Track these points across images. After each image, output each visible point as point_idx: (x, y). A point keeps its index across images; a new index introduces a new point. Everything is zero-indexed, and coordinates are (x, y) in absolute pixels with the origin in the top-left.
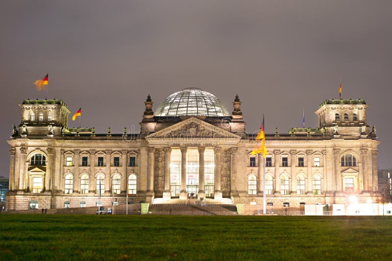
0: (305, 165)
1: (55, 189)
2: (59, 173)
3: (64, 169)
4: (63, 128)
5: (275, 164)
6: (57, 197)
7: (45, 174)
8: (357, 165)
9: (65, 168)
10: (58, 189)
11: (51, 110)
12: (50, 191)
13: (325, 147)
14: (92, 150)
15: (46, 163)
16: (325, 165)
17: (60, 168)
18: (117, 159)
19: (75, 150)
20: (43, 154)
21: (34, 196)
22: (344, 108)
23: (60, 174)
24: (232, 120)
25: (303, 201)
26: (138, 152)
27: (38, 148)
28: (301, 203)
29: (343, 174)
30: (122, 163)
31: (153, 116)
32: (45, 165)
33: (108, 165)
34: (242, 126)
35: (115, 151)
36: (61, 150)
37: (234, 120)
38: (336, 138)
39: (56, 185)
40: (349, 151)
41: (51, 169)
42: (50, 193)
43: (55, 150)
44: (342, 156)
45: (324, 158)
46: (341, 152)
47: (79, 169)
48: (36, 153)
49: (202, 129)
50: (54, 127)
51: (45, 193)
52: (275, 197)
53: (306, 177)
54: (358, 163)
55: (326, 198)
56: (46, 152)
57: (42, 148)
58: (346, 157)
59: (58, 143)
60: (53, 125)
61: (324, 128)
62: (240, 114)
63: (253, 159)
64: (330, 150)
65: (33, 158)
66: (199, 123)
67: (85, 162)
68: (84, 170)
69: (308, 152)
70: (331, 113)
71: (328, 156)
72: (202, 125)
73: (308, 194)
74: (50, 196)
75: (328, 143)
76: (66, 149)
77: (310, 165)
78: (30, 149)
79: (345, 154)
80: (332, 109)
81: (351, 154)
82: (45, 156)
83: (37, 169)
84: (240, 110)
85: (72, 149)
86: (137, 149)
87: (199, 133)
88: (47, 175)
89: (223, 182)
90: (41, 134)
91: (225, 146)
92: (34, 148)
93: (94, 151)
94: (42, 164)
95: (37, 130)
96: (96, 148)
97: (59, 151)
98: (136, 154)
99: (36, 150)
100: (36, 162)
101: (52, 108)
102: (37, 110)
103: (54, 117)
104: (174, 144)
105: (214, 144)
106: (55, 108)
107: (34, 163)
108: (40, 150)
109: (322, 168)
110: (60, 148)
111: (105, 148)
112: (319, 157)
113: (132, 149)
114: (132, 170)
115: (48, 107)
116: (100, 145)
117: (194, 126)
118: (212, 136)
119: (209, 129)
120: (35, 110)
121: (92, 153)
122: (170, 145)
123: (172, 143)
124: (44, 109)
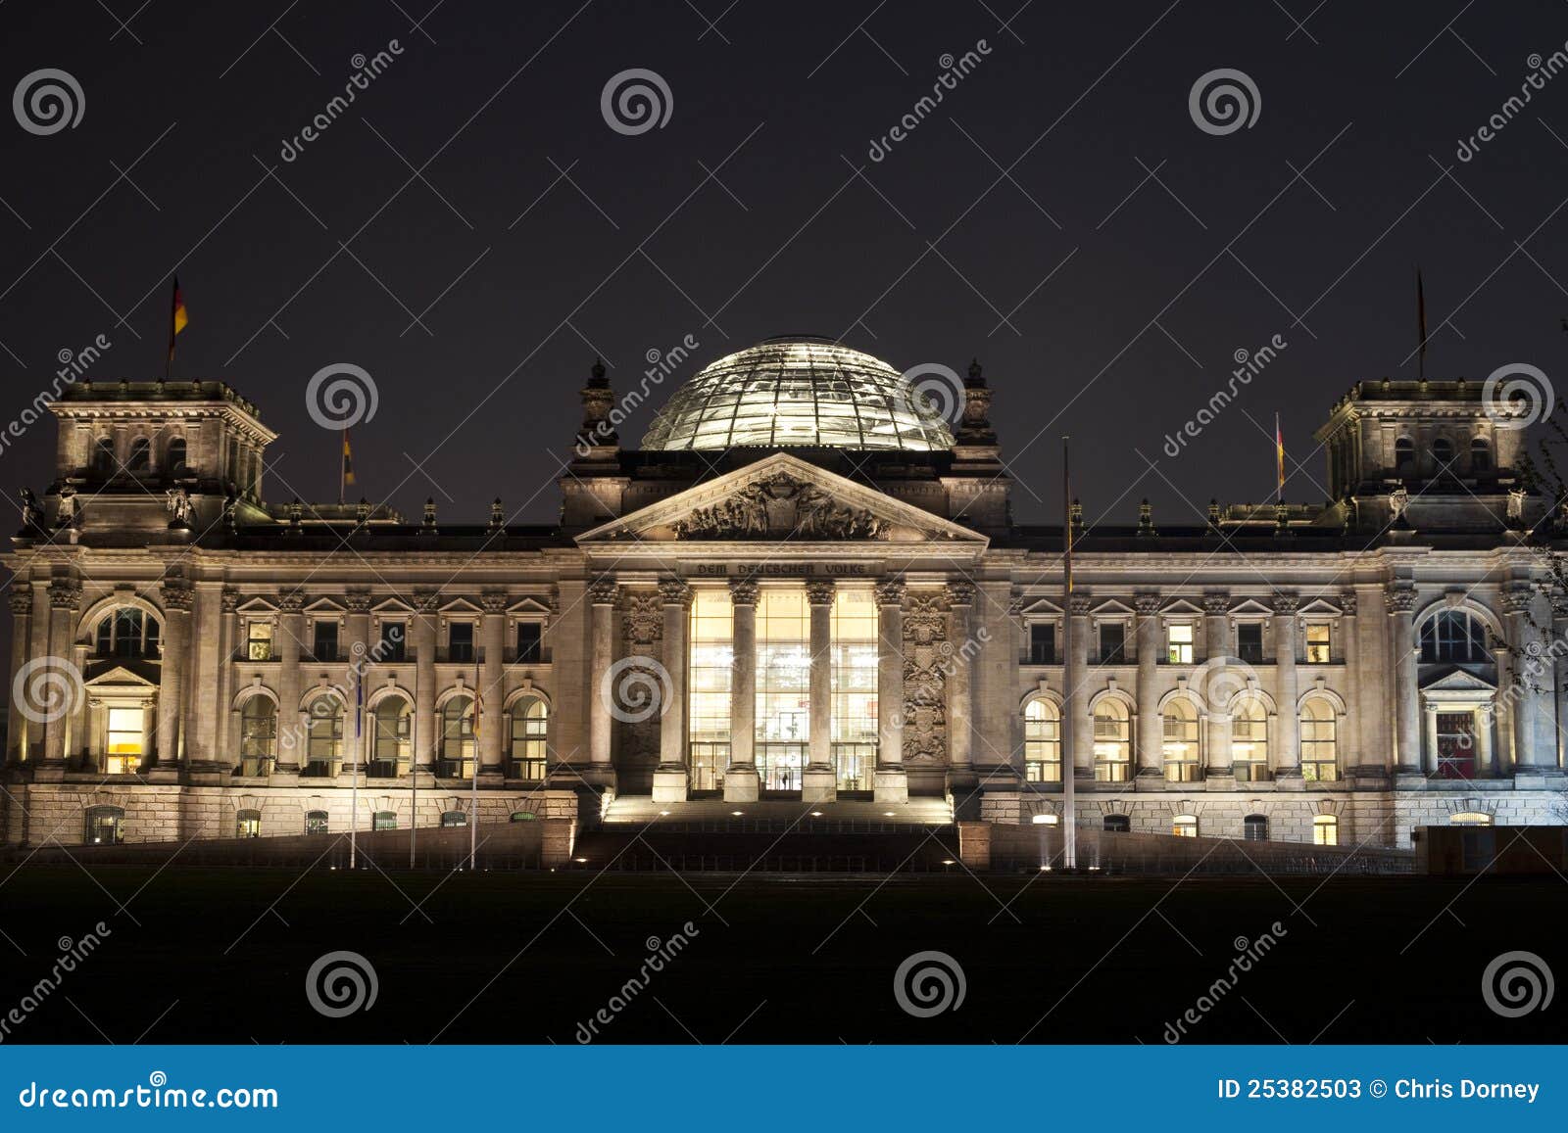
0: (1266, 655)
1: (201, 757)
2: (214, 688)
3: (235, 674)
4: (231, 501)
5: (1137, 651)
6: (205, 791)
7: (155, 696)
8: (1489, 654)
9: (243, 668)
10: (212, 756)
11: (182, 424)
12: (174, 764)
13: (1352, 582)
14: (359, 592)
15: (161, 649)
16: (1350, 655)
17: (221, 669)
18: (462, 632)
19: (284, 592)
20: (147, 610)
21: (108, 788)
22: (1434, 415)
23: (220, 694)
24: (954, 467)
25: (1258, 809)
26: (550, 602)
27: (125, 583)
28: (1248, 819)
29: (1431, 695)
30: (483, 649)
31: (614, 449)
32: (158, 656)
33: (423, 658)
34: (999, 489)
35: (456, 597)
36: (226, 591)
37: (959, 466)
38: (1399, 542)
39: (201, 739)
40: (1455, 597)
41: (179, 672)
42: (174, 776)
43: (199, 595)
44: (1422, 619)
45: (1349, 629)
46: (1418, 601)
47: (302, 676)
48: (118, 606)
49: (822, 501)
50: (194, 498)
51: (155, 775)
52: (1135, 791)
53: (1271, 706)
55: (1357, 796)
56: (161, 601)
58: (1443, 626)
59: (209, 562)
60: (189, 490)
61: (1349, 502)
62: (988, 441)
63: (1042, 634)
64: (1370, 590)
65: (104, 629)
66: (805, 480)
67: (326, 646)
68: (325, 676)
69: (1280, 602)
70: (1376, 435)
71: (1365, 620)
72: (821, 487)
73: (1281, 782)
74: (177, 789)
75: (1366, 564)
76: (245, 589)
77: (1287, 652)
78: (91, 587)
79: (1435, 612)
80: (1382, 417)
81: (1463, 609)
82: (158, 616)
83: (120, 673)
84: (986, 425)
85: (272, 589)
86: (547, 588)
87: (807, 521)
88: (161, 699)
89: (913, 728)
90: (138, 524)
91: (922, 577)
92: (109, 585)
93: (363, 598)
94: (142, 649)
95: (121, 509)
96: (374, 585)
97: (213, 597)
98: (542, 611)
99: (117, 593)
100: (118, 643)
101: (188, 418)
102: (124, 425)
103: (196, 456)
104: (701, 566)
105: (873, 567)
106: (201, 415)
107: (112, 648)
108: (133, 593)
109: (1339, 670)
110: (218, 586)
111: (413, 585)
112: (1328, 625)
113: (524, 589)
114: (529, 676)
115: (170, 414)
116: (389, 570)
117: (787, 491)
118: (862, 535)
119: (850, 503)
120: (116, 425)
121: (355, 607)
122: (683, 571)
123: (691, 561)
124: (152, 421)
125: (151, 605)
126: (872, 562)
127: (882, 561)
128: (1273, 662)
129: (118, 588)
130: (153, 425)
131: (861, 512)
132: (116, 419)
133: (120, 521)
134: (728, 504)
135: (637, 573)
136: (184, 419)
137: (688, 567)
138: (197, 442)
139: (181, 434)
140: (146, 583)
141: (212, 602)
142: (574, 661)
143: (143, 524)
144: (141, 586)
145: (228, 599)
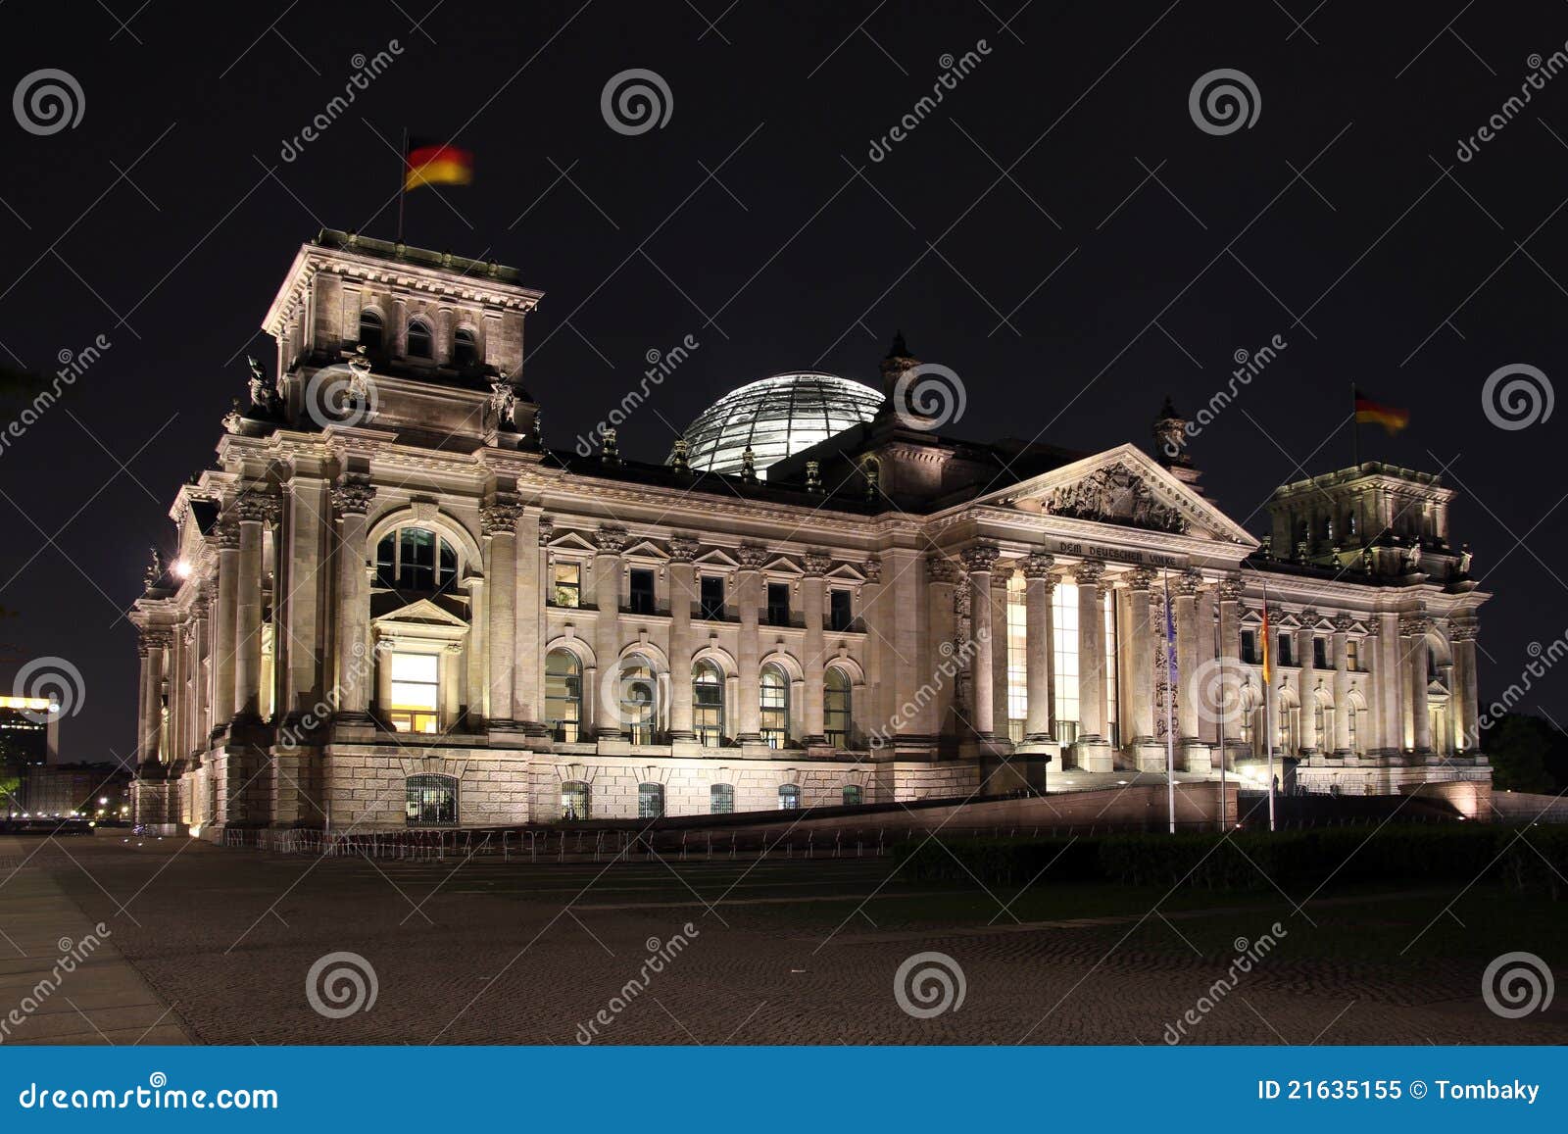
0: (1329, 663)
2: (533, 636)
6: (537, 758)
7: (467, 638)
8: (1437, 670)
9: (553, 614)
10: (534, 717)
11: (478, 310)
13: (1378, 611)
14: (685, 537)
15: (468, 584)
16: (1373, 665)
18: (779, 595)
19: (605, 529)
20: (448, 534)
21: (440, 752)
23: (539, 642)
27: (424, 494)
30: (799, 612)
32: (460, 591)
33: (750, 618)
35: (780, 556)
36: (545, 521)
38: (1421, 582)
45: (1374, 647)
47: (620, 629)
48: (410, 523)
49: (1146, 495)
54: (1438, 665)
56: (477, 522)
57: (446, 499)
59: (532, 481)
64: (1389, 618)
65: (387, 551)
66: (1137, 474)
67: (642, 597)
68: (644, 630)
69: (1341, 622)
71: (1387, 640)
72: (1146, 481)
74: (527, 754)
75: (1391, 596)
76: (561, 521)
77: (1345, 661)
78: (387, 495)
83: (424, 607)
85: (591, 525)
86: (865, 556)
87: (1141, 513)
88: (475, 645)
89: (1160, 709)
90: (435, 423)
91: (1211, 574)
92: (404, 495)
93: (690, 546)
94: (438, 581)
95: (413, 401)
96: (702, 533)
97: (530, 525)
98: (855, 578)
99: (413, 504)
100: (403, 570)
101: (487, 304)
102: (406, 297)
103: (497, 353)
104: (1062, 543)
105: (1180, 560)
106: (503, 304)
107: (398, 576)
108: (434, 509)
109: (1365, 676)
110: (537, 513)
111: (741, 537)
112: (1355, 642)
113: (844, 554)
114: (842, 645)
115: (465, 295)
116: (717, 518)
117: (1126, 480)
118: (1175, 529)
119: (1163, 499)
120: (395, 295)
121: (681, 555)
122: (1049, 548)
123: (1055, 538)
124: (443, 299)
125: (458, 525)
126: (1180, 555)
127: (1187, 556)
128: (1333, 668)
129: (414, 499)
130: (443, 304)
131: (1171, 509)
132: (395, 287)
133: (413, 416)
134: (1080, 486)
135: (1015, 544)
136: (481, 305)
137: (1053, 543)
138: (497, 335)
139: (473, 323)
140: (452, 497)
141: (530, 532)
142: (909, 632)
143: (441, 423)
144: (446, 500)
145: (544, 529)
